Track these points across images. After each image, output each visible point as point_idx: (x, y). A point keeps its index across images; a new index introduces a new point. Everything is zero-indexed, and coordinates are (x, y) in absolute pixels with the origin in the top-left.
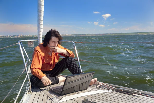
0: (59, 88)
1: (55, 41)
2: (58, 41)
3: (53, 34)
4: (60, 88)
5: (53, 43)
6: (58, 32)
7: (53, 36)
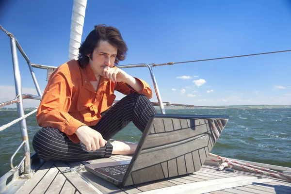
0: (113, 167)
1: (108, 53)
2: (115, 53)
3: (104, 35)
4: (116, 166)
5: (103, 57)
6: (118, 32)
7: (104, 39)
